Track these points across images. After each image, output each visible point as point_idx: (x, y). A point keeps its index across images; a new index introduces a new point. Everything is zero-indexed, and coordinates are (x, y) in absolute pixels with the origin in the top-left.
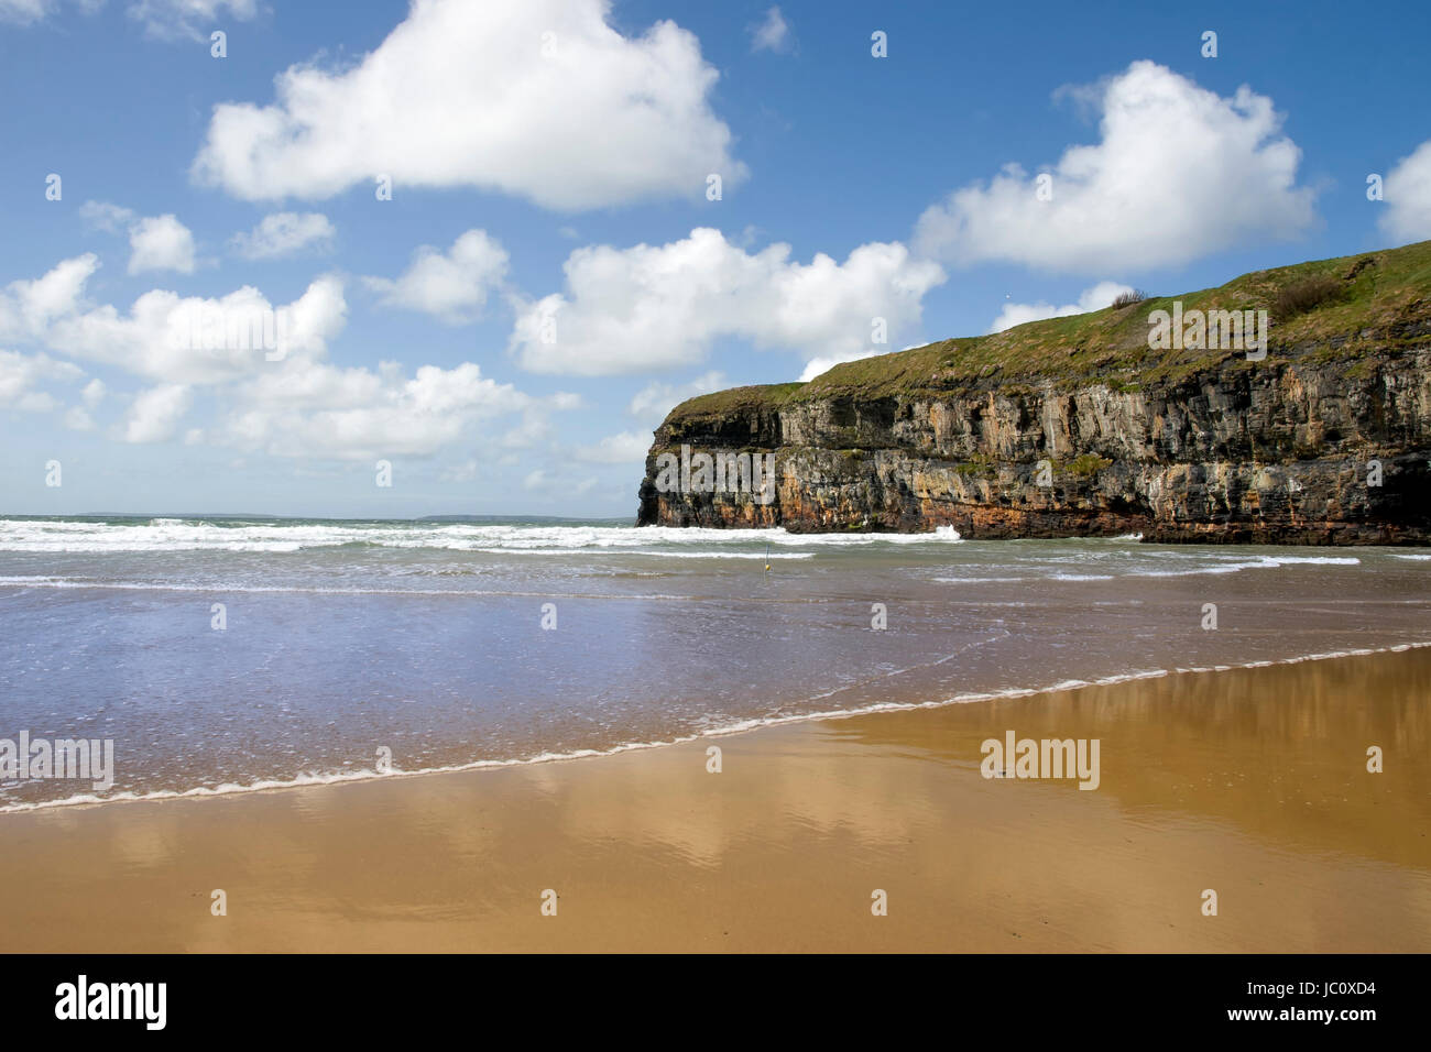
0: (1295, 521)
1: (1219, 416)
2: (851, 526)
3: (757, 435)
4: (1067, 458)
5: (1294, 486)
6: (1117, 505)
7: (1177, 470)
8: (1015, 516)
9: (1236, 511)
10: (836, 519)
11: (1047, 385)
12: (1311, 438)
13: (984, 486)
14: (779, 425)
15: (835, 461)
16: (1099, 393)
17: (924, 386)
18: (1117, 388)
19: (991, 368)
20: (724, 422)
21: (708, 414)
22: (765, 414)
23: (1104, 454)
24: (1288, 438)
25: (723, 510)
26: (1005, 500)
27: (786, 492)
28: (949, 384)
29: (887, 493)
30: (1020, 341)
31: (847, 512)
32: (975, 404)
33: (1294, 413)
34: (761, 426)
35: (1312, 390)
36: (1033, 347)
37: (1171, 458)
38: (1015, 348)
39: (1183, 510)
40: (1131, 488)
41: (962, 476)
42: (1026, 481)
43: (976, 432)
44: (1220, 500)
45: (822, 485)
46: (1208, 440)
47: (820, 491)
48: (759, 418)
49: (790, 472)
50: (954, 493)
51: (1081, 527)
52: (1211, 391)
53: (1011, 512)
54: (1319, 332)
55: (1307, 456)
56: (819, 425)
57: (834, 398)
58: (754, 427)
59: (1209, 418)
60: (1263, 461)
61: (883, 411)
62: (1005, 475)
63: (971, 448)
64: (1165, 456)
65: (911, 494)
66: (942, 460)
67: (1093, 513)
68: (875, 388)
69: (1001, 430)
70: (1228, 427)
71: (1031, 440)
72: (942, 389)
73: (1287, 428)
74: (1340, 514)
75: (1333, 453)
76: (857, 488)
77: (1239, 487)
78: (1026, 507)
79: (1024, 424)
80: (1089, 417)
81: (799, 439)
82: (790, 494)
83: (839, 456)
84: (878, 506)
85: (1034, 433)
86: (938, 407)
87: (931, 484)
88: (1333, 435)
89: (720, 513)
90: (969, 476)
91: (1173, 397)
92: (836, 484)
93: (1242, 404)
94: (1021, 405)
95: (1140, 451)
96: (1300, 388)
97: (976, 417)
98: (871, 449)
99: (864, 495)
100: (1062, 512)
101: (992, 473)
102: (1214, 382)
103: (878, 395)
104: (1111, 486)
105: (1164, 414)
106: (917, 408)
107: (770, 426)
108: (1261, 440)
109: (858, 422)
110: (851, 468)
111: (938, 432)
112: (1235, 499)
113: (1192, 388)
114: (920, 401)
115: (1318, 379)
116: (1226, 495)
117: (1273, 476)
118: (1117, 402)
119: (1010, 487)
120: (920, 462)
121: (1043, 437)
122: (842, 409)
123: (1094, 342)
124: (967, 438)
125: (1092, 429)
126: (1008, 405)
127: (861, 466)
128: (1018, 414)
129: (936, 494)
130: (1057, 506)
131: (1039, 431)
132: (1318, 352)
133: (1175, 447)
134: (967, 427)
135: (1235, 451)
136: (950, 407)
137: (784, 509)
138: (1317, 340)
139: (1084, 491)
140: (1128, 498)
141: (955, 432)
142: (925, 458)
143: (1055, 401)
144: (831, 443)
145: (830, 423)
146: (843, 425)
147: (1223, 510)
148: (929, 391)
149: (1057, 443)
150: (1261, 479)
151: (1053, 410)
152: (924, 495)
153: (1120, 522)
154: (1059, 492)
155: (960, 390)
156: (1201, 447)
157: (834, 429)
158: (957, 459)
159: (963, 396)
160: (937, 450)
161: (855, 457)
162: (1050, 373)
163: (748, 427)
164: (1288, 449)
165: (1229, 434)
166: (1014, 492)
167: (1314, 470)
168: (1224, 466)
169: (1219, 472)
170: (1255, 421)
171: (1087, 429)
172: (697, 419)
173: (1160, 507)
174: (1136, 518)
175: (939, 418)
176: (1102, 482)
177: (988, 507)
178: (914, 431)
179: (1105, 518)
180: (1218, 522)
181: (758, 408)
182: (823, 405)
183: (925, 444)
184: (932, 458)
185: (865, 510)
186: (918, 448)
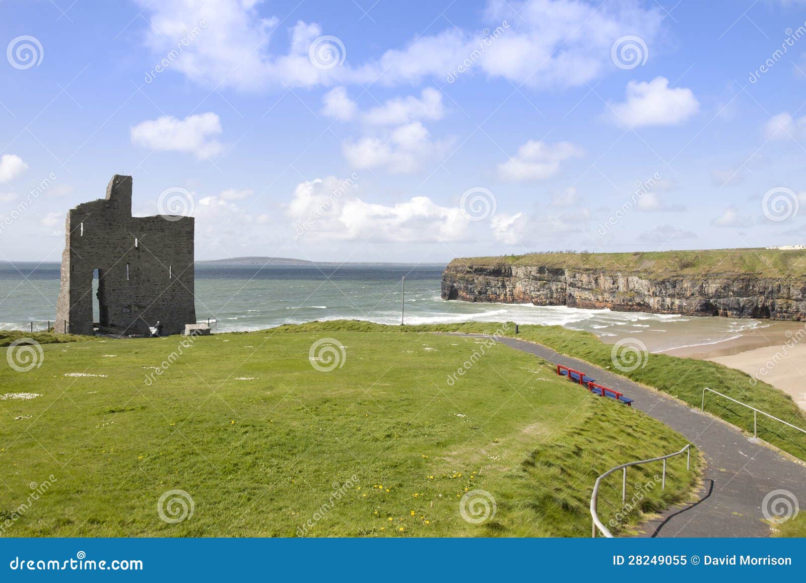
0: (684, 311)
1: (669, 289)
2: (543, 303)
3: (504, 273)
4: (625, 293)
5: (684, 304)
6: (639, 304)
7: (657, 299)
8: (610, 305)
9: (671, 308)
10: (538, 301)
11: (619, 274)
12: (688, 295)
13: (600, 298)
14: (511, 271)
15: (539, 284)
16: (636, 278)
17: (579, 269)
18: (640, 278)
19: (601, 266)
20: (493, 269)
21: (485, 265)
22: (507, 267)
23: (636, 292)
24: (683, 294)
25: (491, 296)
26: (606, 301)
27: (516, 291)
28: (587, 270)
29: (555, 294)
31: (542, 299)
32: (596, 276)
33: (685, 290)
34: (505, 270)
35: (689, 285)
37: (656, 296)
39: (660, 308)
40: (643, 301)
41: (592, 294)
42: (613, 297)
43: (597, 283)
44: (668, 306)
45: (534, 291)
46: (666, 293)
47: (532, 293)
48: (505, 268)
49: (519, 286)
50: (590, 298)
51: (628, 309)
52: (667, 283)
53: (608, 304)
54: (690, 273)
55: (687, 298)
56: (533, 273)
57: (539, 266)
58: (503, 271)
59: (666, 288)
60: (677, 298)
61: (557, 272)
62: (606, 295)
63: (594, 287)
64: (655, 295)
65: (573, 297)
66: (585, 289)
67: (632, 306)
68: (554, 264)
69: (605, 282)
70: (671, 291)
71: (615, 287)
73: (683, 292)
74: (694, 310)
75: (692, 298)
76: (545, 292)
77: (672, 303)
78: (613, 303)
79: (613, 283)
80: (632, 283)
81: (522, 276)
82: (518, 292)
83: (539, 283)
84: (551, 297)
87: (581, 295)
88: (693, 295)
89: (489, 297)
91: (658, 283)
92: (539, 291)
93: (675, 287)
94: (613, 279)
95: (646, 293)
96: (686, 285)
97: (596, 280)
98: (550, 281)
99: (547, 294)
100: (624, 305)
101: (602, 294)
102: (668, 282)
103: (556, 267)
104: (638, 300)
105: (656, 286)
106: (577, 275)
107: (509, 271)
108: (678, 294)
109: (546, 274)
110: (543, 286)
111: (584, 282)
112: (671, 306)
113: (663, 282)
114: (579, 273)
115: (690, 283)
116: (670, 305)
117: (680, 302)
118: (640, 281)
119: (608, 298)
120: (577, 289)
121: (618, 287)
122: (541, 270)
123: (631, 265)
124: (593, 284)
125: (633, 286)
126: (609, 278)
127: (547, 286)
128: (612, 281)
129: (583, 298)
130: (623, 304)
131: (617, 285)
132: (690, 278)
133: (658, 294)
134: (594, 282)
135: (672, 296)
136: (588, 275)
137: (515, 296)
138: (689, 275)
139: (630, 301)
140: (642, 303)
141: (590, 282)
142: (579, 288)
143: (622, 278)
144: (536, 279)
145: (537, 273)
146: (541, 274)
147: (669, 308)
148: (581, 271)
149: (622, 288)
150: (677, 302)
151: (621, 282)
152: (579, 298)
153: (639, 308)
154: (623, 300)
155: (592, 272)
156: (664, 294)
157: (538, 275)
158: (590, 289)
159: (593, 274)
160: (584, 286)
161: (545, 284)
162: (620, 271)
163: (501, 271)
164: (683, 296)
165: (671, 292)
166: (610, 299)
167: (688, 301)
168: (670, 298)
169: (668, 301)
170: (677, 290)
171: (631, 286)
173: (653, 306)
174: (643, 307)
175: (585, 278)
176: (635, 298)
177: (600, 302)
178: (576, 281)
179: (635, 307)
180: (667, 310)
181: (504, 265)
182: (535, 268)
183: (580, 284)
184: (582, 288)
185: (547, 298)
186: (577, 285)
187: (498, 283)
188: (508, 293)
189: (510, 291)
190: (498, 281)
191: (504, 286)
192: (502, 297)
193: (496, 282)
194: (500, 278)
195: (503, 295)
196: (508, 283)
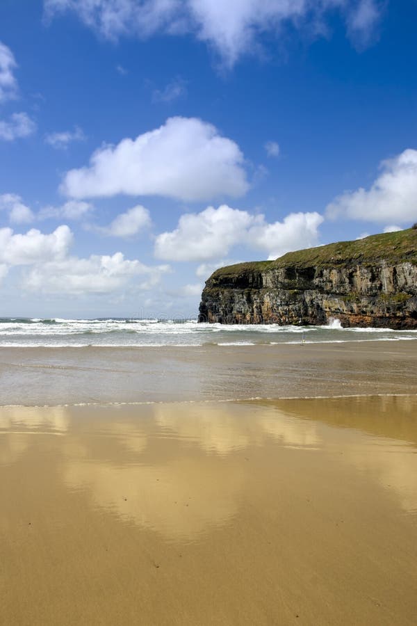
2: (294, 323)
3: (252, 283)
4: (392, 295)
6: (414, 315)
8: (368, 319)
10: (287, 320)
11: (383, 262)
13: (355, 306)
14: (262, 279)
15: (287, 295)
16: (407, 266)
17: (328, 263)
19: (358, 255)
20: (238, 278)
21: (230, 274)
22: (255, 274)
23: (409, 293)
25: (237, 316)
26: (364, 312)
27: (264, 308)
28: (339, 262)
29: (310, 309)
30: (371, 243)
31: (292, 317)
32: (351, 270)
34: (253, 279)
36: (376, 246)
38: (369, 246)
41: (345, 302)
42: (374, 304)
43: (351, 282)
45: (281, 305)
48: (253, 276)
49: (267, 299)
50: (341, 309)
51: (398, 325)
53: (367, 317)
56: (280, 279)
57: (286, 267)
58: (251, 280)
61: (308, 273)
62: (364, 301)
63: (349, 290)
65: (321, 309)
66: (335, 294)
67: (403, 318)
68: (305, 263)
69: (362, 281)
71: (376, 286)
72: (335, 264)
76: (297, 307)
78: (373, 315)
79: (373, 279)
80: (402, 276)
81: (271, 285)
82: (266, 309)
83: (288, 292)
84: (306, 314)
85: (377, 283)
86: (334, 271)
87: (331, 305)
89: (235, 318)
90: (347, 302)
92: (287, 305)
94: (372, 271)
97: (351, 276)
98: (303, 290)
99: (300, 310)
100: (390, 318)
101: (358, 301)
103: (306, 266)
104: (412, 306)
106: (325, 272)
107: (257, 280)
109: (297, 278)
110: (293, 297)
111: (334, 283)
114: (326, 269)
118: (415, 270)
119: (366, 307)
120: (325, 296)
121: (381, 285)
122: (290, 272)
123: (403, 244)
124: (347, 285)
125: (404, 282)
126: (366, 271)
127: (299, 297)
128: (370, 275)
129: (333, 309)
130: (388, 315)
131: (379, 282)
134: (347, 280)
136: (340, 271)
137: (263, 315)
139: (400, 308)
141: (342, 282)
142: (328, 293)
143: (387, 269)
144: (285, 287)
145: (285, 278)
146: (291, 279)
148: (330, 265)
149: (388, 288)
151: (386, 273)
152: (328, 310)
153: (415, 322)
154: (389, 309)
155: (344, 264)
157: (286, 281)
158: (342, 294)
159: (345, 267)
160: (334, 290)
161: (296, 293)
162: (385, 257)
163: (248, 280)
166: (368, 309)
171: (401, 282)
172: (226, 276)
175: (334, 276)
176: (408, 305)
177: (356, 315)
178: (323, 282)
179: (409, 320)
181: (252, 272)
182: (282, 270)
183: (328, 288)
184: (331, 294)
185: (300, 316)
186: (325, 289)
187: (243, 298)
188: (255, 310)
189: (257, 307)
190: (243, 294)
191: (250, 301)
192: (248, 317)
193: (241, 296)
194: (246, 291)
195: (249, 314)
196: (255, 297)
